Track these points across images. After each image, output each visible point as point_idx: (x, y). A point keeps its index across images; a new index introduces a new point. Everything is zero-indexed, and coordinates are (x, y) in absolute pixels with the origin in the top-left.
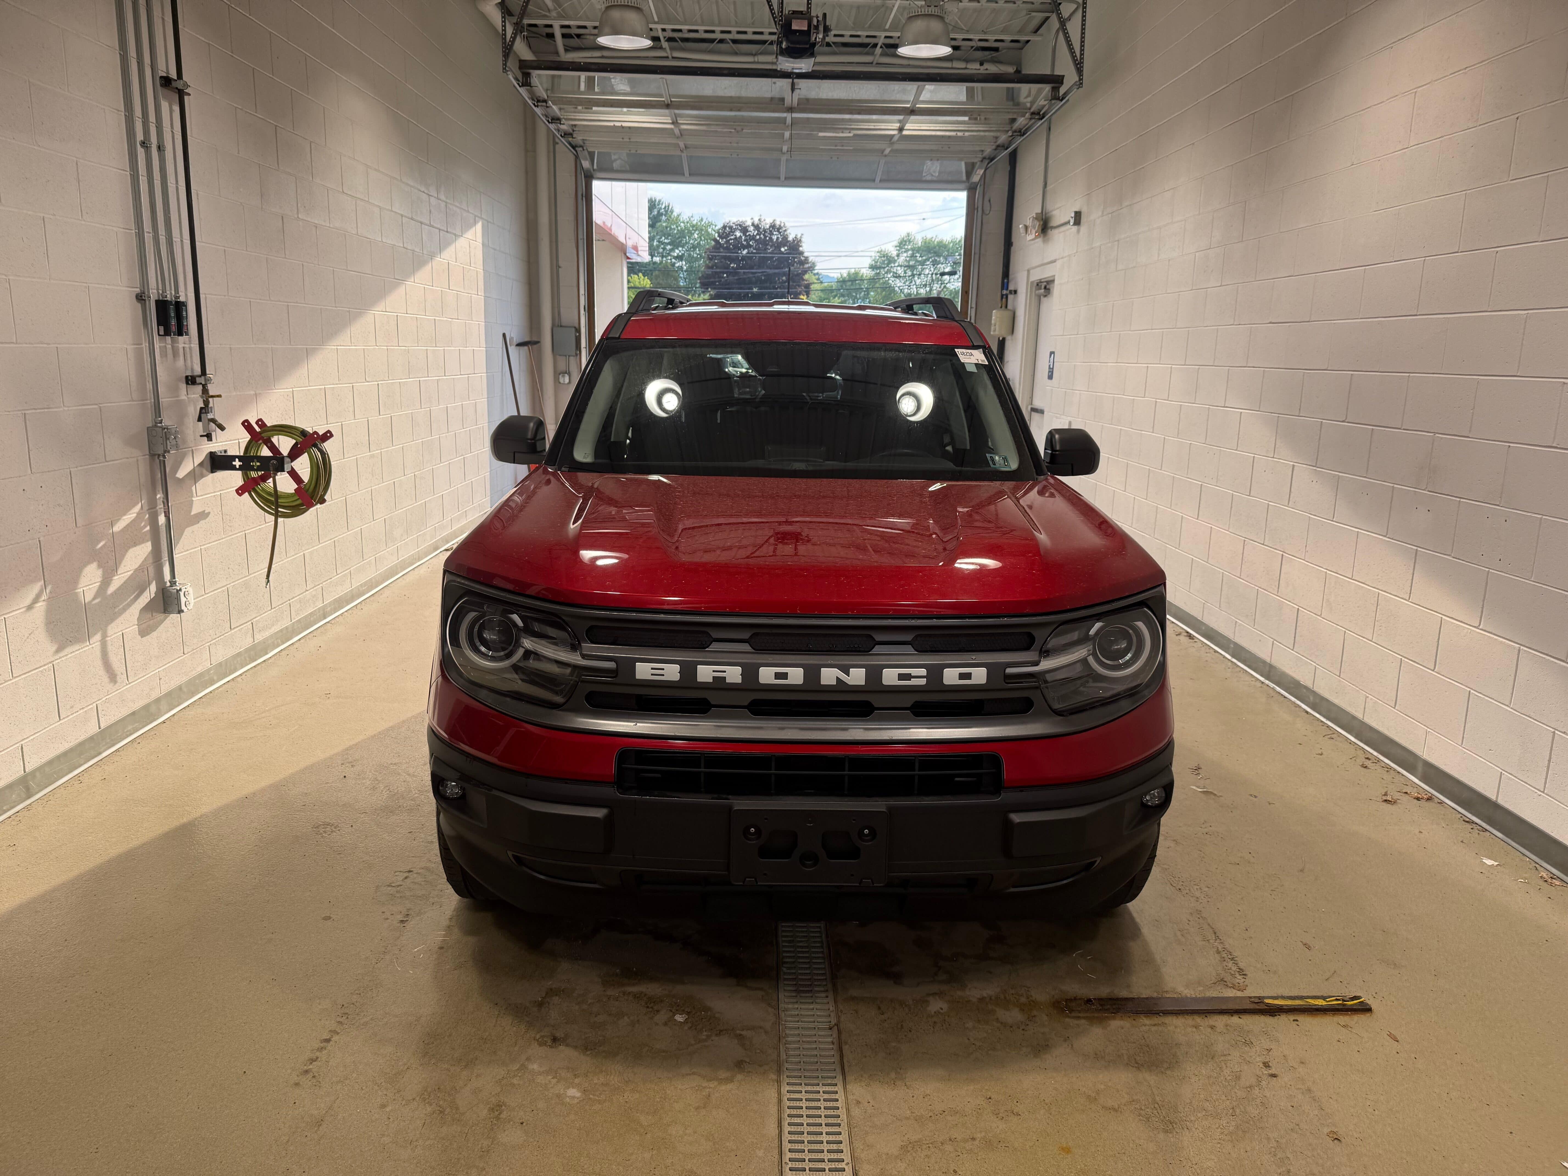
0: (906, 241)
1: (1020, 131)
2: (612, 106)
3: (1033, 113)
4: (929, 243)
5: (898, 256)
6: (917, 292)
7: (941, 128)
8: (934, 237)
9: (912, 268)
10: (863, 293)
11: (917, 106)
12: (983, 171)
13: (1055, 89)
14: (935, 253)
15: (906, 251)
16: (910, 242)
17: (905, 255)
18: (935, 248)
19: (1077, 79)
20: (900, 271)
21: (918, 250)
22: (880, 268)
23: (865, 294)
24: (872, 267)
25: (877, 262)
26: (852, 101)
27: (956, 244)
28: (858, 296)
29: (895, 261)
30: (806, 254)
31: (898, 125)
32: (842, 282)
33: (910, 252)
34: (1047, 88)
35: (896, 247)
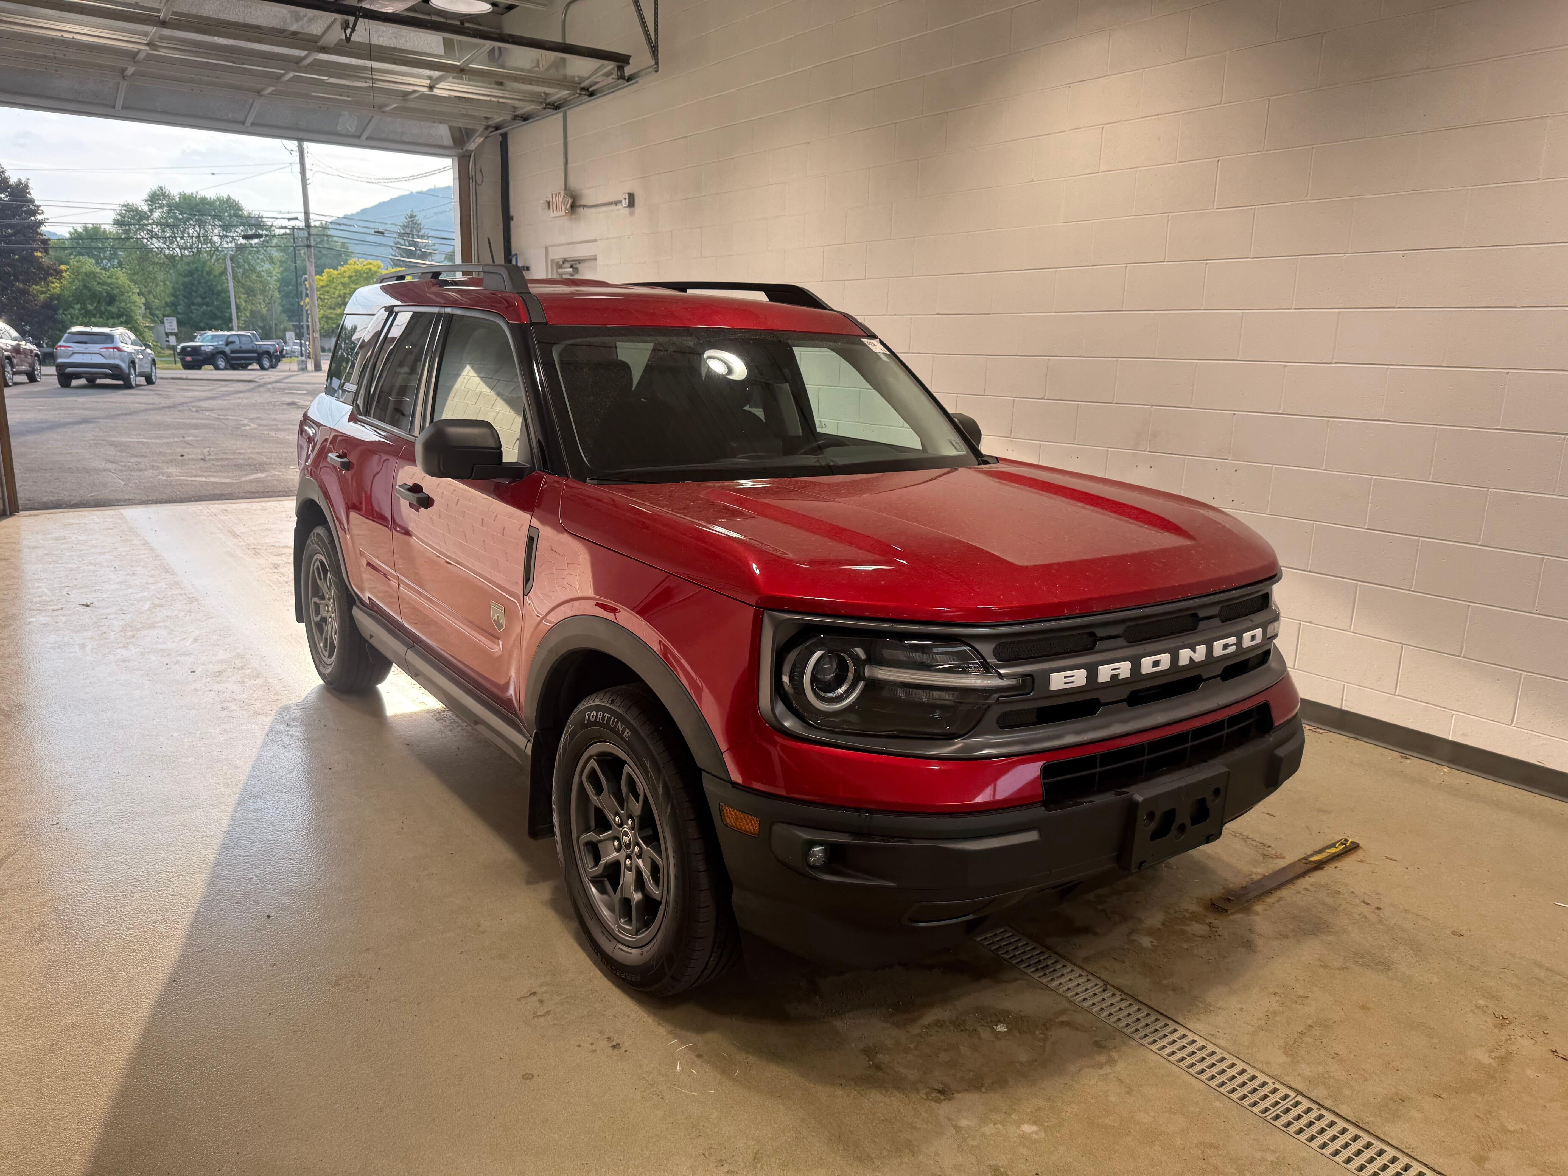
0: (158, 195)
1: (553, 105)
2: (82, 13)
3: (583, 89)
4: (190, 200)
5: (151, 211)
6: (181, 254)
7: (474, 91)
8: (195, 193)
9: (173, 226)
10: (108, 252)
11: (471, 65)
12: (482, 139)
13: (620, 68)
14: (199, 211)
15: (161, 206)
16: (163, 195)
17: (160, 210)
18: (198, 205)
19: (653, 62)
20: (156, 229)
21: (177, 206)
22: (129, 224)
23: (111, 254)
24: (117, 223)
25: (124, 217)
26: (394, 49)
27: (224, 203)
28: (102, 255)
29: (148, 218)
30: (37, 203)
31: (429, 82)
32: (77, 237)
33: (165, 209)
34: (610, 66)
35: (147, 201)
